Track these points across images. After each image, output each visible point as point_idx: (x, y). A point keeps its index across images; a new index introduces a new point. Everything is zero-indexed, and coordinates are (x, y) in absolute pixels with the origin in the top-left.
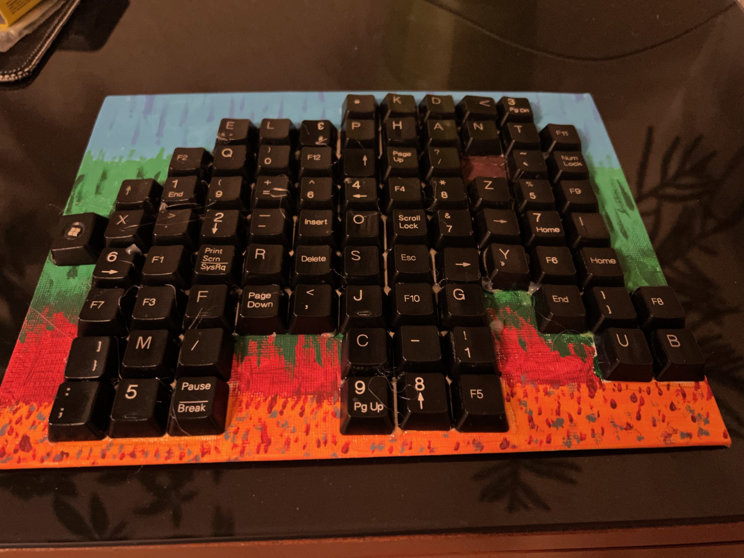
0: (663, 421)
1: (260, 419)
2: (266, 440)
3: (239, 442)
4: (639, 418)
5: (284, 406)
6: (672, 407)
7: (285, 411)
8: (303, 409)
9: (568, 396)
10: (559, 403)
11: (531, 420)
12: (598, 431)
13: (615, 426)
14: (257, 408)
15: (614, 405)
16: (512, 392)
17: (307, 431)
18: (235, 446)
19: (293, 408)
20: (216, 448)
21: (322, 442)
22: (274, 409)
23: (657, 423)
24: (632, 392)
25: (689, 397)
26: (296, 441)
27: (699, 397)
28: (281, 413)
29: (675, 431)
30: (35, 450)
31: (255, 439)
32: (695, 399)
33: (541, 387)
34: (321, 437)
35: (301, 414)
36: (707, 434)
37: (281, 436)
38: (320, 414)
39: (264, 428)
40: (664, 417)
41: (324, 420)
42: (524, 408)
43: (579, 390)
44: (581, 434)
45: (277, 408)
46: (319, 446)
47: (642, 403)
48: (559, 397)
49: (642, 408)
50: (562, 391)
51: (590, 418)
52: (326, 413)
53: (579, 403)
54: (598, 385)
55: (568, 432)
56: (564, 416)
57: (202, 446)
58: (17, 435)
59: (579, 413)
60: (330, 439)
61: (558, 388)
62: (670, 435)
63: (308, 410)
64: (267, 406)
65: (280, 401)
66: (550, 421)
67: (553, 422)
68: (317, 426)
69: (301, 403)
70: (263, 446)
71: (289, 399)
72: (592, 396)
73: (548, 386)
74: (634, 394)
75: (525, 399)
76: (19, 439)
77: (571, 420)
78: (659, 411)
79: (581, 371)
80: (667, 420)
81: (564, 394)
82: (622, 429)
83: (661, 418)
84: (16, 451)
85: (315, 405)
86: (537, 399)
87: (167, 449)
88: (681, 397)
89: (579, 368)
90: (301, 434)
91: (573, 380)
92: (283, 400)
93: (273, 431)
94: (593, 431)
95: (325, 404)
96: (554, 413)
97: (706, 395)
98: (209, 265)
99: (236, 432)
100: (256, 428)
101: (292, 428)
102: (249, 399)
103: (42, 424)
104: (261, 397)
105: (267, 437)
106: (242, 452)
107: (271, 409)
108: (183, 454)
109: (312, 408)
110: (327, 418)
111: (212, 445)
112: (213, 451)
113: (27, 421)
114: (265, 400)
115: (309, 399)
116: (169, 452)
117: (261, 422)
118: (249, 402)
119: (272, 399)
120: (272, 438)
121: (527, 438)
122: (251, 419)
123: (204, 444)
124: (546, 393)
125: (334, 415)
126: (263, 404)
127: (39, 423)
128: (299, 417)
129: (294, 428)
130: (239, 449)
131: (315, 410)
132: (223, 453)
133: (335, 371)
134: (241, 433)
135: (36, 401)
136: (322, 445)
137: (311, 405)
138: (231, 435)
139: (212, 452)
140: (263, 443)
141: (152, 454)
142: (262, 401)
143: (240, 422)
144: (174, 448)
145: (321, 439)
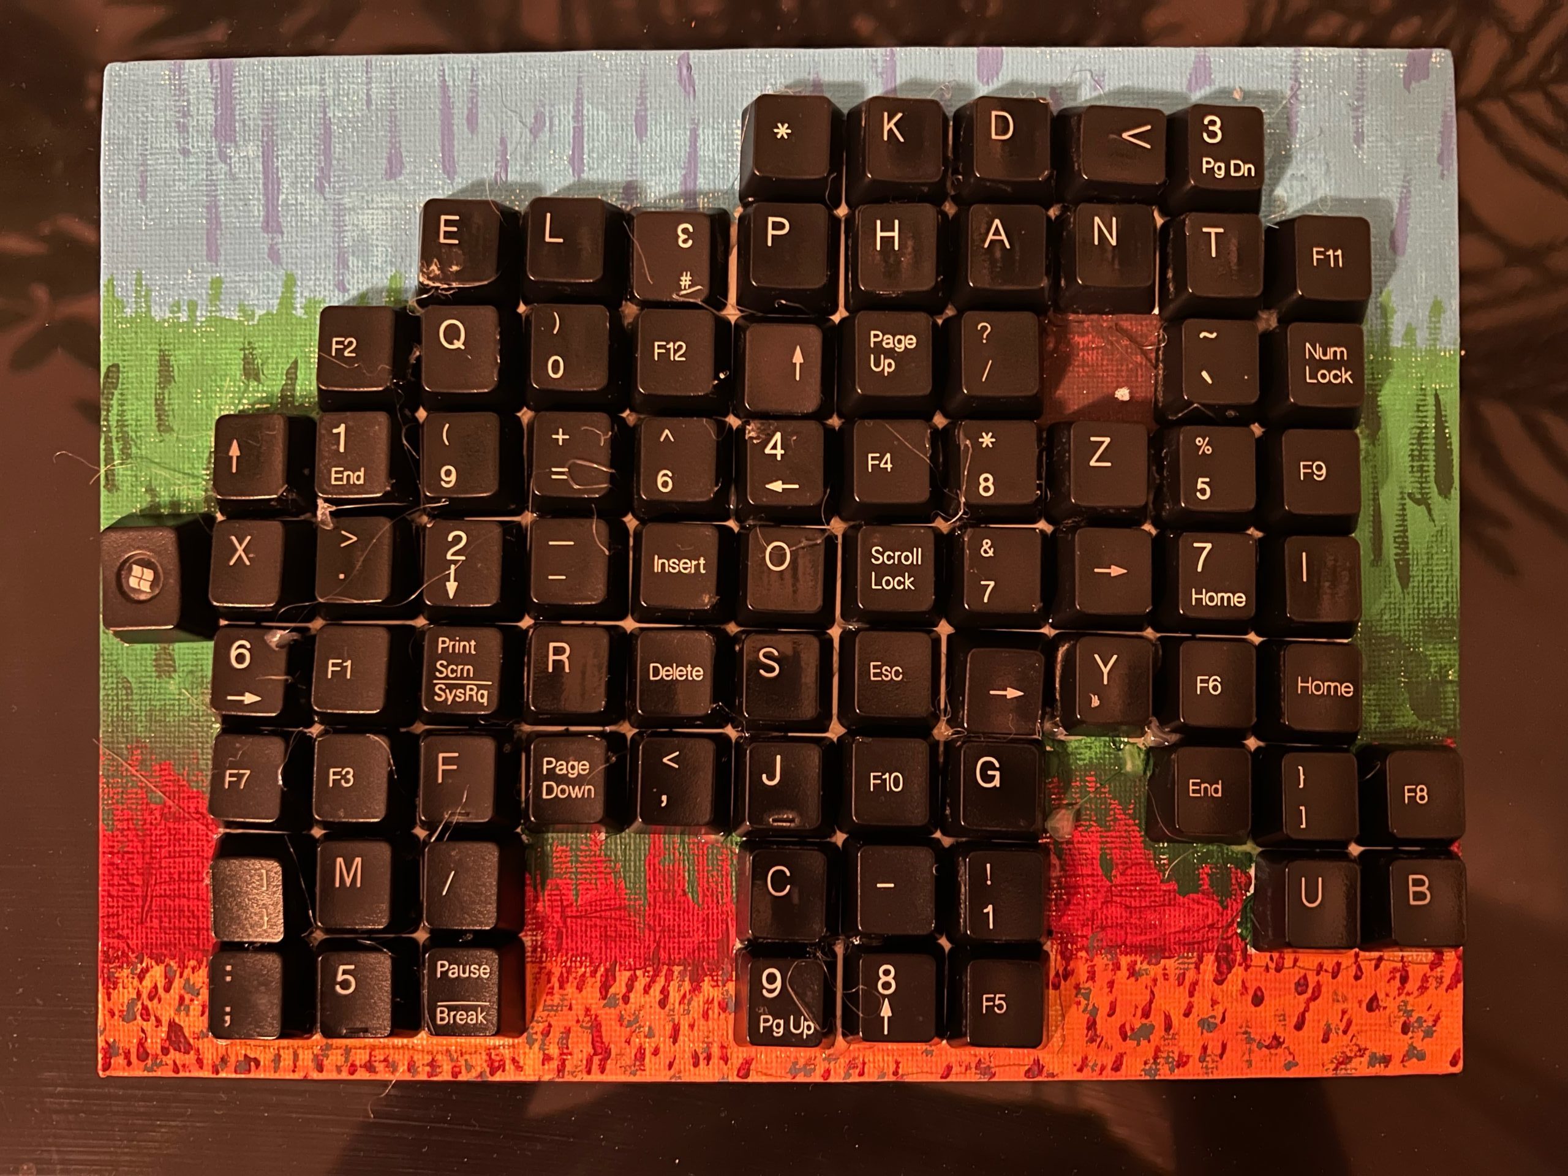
0: (1345, 1032)
1: (588, 1010)
2: (601, 1051)
3: (554, 1051)
4: (1299, 1026)
5: (630, 987)
6: (1373, 1005)
7: (632, 995)
8: (664, 991)
9: (1172, 978)
10: (1152, 992)
11: (1092, 1025)
12: (1214, 1049)
13: (1249, 1040)
14: (580, 989)
15: (1258, 1000)
16: (1065, 969)
18: (547, 1058)
19: (646, 990)
20: (514, 1060)
21: (701, 1057)
22: (612, 990)
23: (1333, 1036)
24: (1302, 972)
25: (1412, 985)
26: (656, 1052)
27: (1432, 983)
28: (626, 999)
29: (1362, 1052)
30: (198, 1050)
31: (581, 1047)
32: (1423, 989)
33: (1124, 961)
34: (700, 1047)
35: (663, 1003)
36: (1421, 1057)
37: (628, 1042)
38: (697, 1004)
39: (596, 1027)
40: (1349, 1024)
41: (706, 1015)
42: (1084, 1002)
43: (1197, 968)
44: (1180, 1055)
45: (618, 988)
46: (696, 1064)
47: (1314, 997)
48: (1155, 980)
49: (1312, 1005)
50: (1165, 969)
51: (1205, 1024)
52: (709, 1002)
53: (1191, 995)
54: (1239, 958)
55: (1157, 1050)
56: (1157, 1020)
57: (489, 1055)
58: (158, 1021)
59: (1187, 1015)
60: (715, 1051)
61: (1158, 963)
62: (1347, 1060)
63: (674, 996)
64: (598, 984)
65: (623, 977)
66: (1128, 1028)
67: (1132, 1029)
68: (692, 1026)
69: (661, 981)
70: (596, 1060)
71: (639, 973)
72: (1219, 981)
73: (1139, 959)
74: (1305, 977)
75: (1090, 984)
76: (165, 1028)
77: (1168, 1026)
78: (1344, 1012)
79: (1211, 926)
80: (1353, 1029)
81: (1166, 977)
82: (1260, 1046)
83: (1342, 1026)
84: (165, 1051)
85: (687, 986)
86: (1111, 984)
87: (428, 1058)
88: (1397, 983)
89: (1210, 922)
90: (662, 1040)
91: (1190, 946)
92: (628, 974)
93: (613, 1034)
94: (1205, 1048)
95: (706, 985)
96: (1139, 1013)
97: (1447, 981)
98: (451, 687)
99: (546, 1033)
100: (582, 1027)
101: (647, 1029)
102: (564, 970)
103: (196, 1002)
104: (586, 967)
105: (602, 1043)
106: (561, 1069)
107: (607, 992)
108: (457, 1070)
109: (682, 992)
110: (710, 1012)
111: (507, 1053)
112: (509, 1066)
113: (168, 996)
114: (593, 974)
115: (676, 973)
116: (432, 1064)
117: (591, 1016)
118: (565, 975)
119: (606, 970)
120: (612, 1046)
121: (1078, 1060)
122: (570, 1009)
123: (493, 1052)
124: (1133, 973)
125: (723, 1007)
126: (590, 981)
127: (192, 1000)
128: (658, 1009)
129: (650, 1028)
130: (554, 1064)
131: (688, 997)
132: (528, 1070)
133: (724, 917)
134: (555, 1035)
135: (173, 957)
136: (702, 1063)
137: (680, 986)
138: (539, 1037)
139: (507, 1067)
140: (595, 1054)
141: (403, 1068)
142: (588, 975)
143: (552, 1013)
144: (439, 1057)
145: (699, 1051)
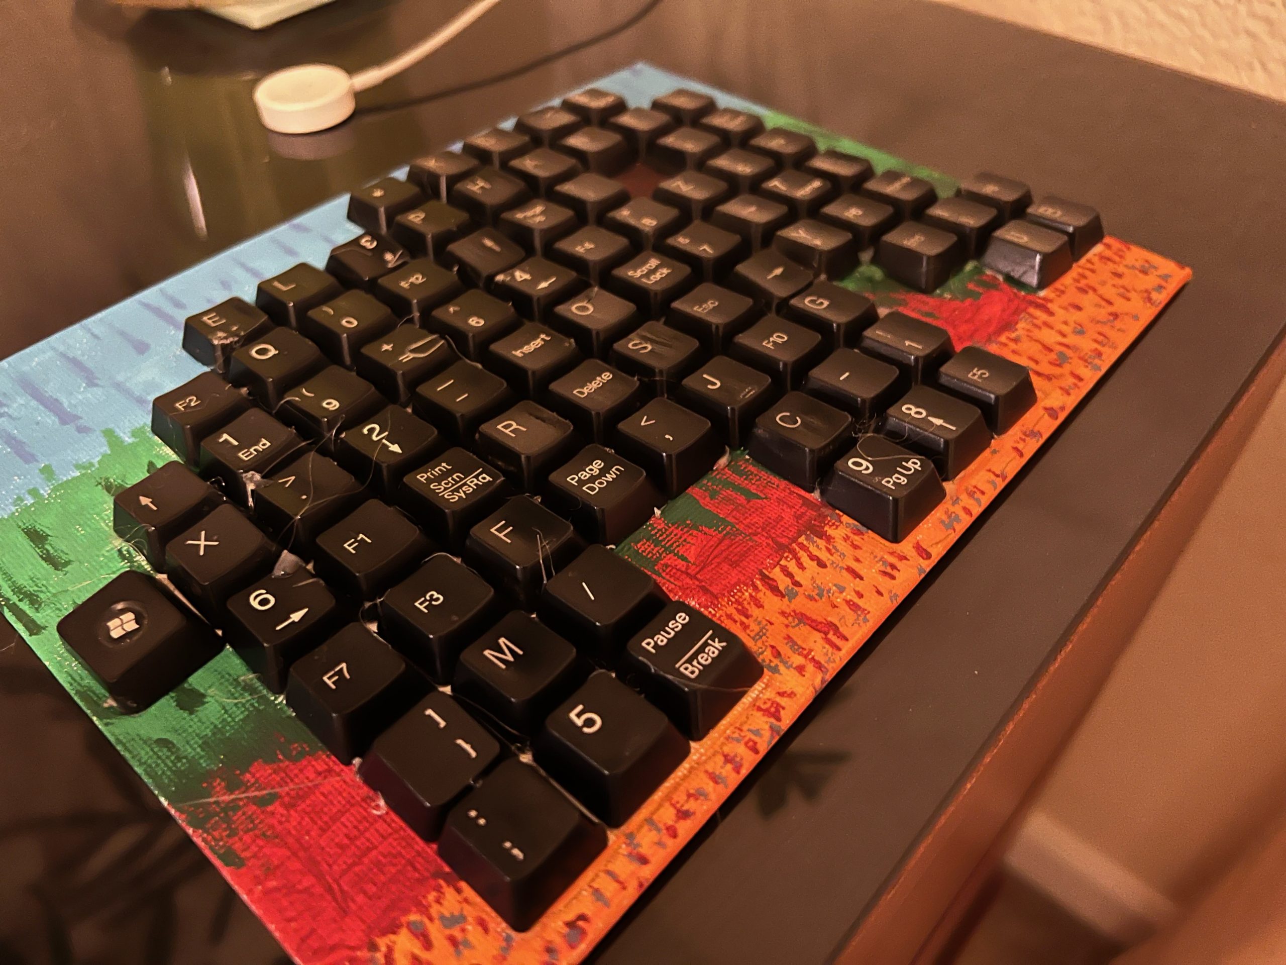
0: (1128, 291)
1: (783, 613)
2: (826, 628)
3: (798, 660)
4: (1109, 303)
5: (789, 575)
6: (1117, 275)
7: (797, 578)
8: (812, 557)
9: (1033, 329)
10: (1036, 341)
12: (1099, 338)
13: (1104, 323)
14: (760, 606)
15: (1078, 308)
17: (857, 575)
18: (800, 669)
19: (801, 566)
20: (781, 694)
21: (889, 570)
22: (782, 588)
23: (1127, 296)
24: (1073, 286)
25: (1116, 259)
26: (860, 595)
27: (1121, 253)
28: (797, 584)
29: (1148, 292)
31: (811, 639)
32: (1121, 257)
34: (880, 566)
35: (822, 564)
36: (1169, 276)
37: (834, 606)
38: (841, 545)
39: (803, 618)
40: (1124, 287)
41: (856, 547)
43: (1034, 317)
44: (1092, 351)
45: (783, 583)
46: (893, 578)
47: (1094, 289)
48: (1028, 336)
49: (1099, 293)
50: (1023, 328)
51: (1078, 333)
52: (846, 539)
53: (1052, 328)
54: (1041, 301)
55: (1081, 358)
56: (1057, 348)
57: (759, 709)
59: (1064, 335)
60: (892, 560)
61: (1017, 329)
62: (1149, 298)
63: (824, 555)
64: (768, 593)
65: (776, 573)
66: (1054, 362)
67: (1056, 360)
68: (857, 560)
69: (803, 555)
70: (832, 637)
71: (783, 563)
72: (1051, 314)
73: (1007, 334)
74: (1076, 286)
77: (1067, 346)
78: (1114, 286)
79: (1010, 300)
80: (1129, 288)
81: (1029, 330)
82: (1112, 322)
83: (1123, 290)
85: (822, 543)
87: (720, 759)
88: (1109, 263)
89: (1006, 299)
90: (854, 584)
91: (1016, 313)
92: (777, 569)
93: (817, 610)
94: (1095, 341)
95: (830, 531)
96: (1046, 352)
97: (1124, 248)
98: (457, 490)
99: (777, 654)
100: (793, 627)
101: (834, 588)
102: (735, 606)
104: (747, 591)
105: (821, 623)
106: (819, 666)
107: (780, 592)
108: (751, 744)
109: (824, 548)
110: (855, 543)
111: (770, 694)
112: (783, 701)
114: (756, 588)
115: (805, 543)
116: (728, 759)
117: (790, 615)
118: (740, 607)
119: (761, 580)
120: (829, 619)
121: (1059, 392)
122: (771, 624)
123: (758, 703)
124: (1014, 341)
125: (858, 533)
126: (760, 595)
127: (463, 930)
128: (824, 570)
129: (835, 585)
130: (810, 667)
131: (831, 547)
132: (799, 690)
133: (788, 491)
134: (784, 649)
135: (407, 911)
136: (894, 573)
137: (818, 546)
138: (776, 662)
139: (783, 704)
140: (826, 634)
141: (709, 786)
142: (754, 594)
143: (764, 638)
144: (726, 749)
145: (883, 569)
